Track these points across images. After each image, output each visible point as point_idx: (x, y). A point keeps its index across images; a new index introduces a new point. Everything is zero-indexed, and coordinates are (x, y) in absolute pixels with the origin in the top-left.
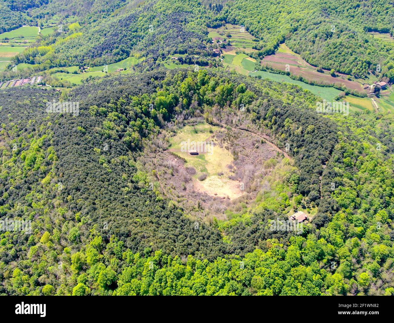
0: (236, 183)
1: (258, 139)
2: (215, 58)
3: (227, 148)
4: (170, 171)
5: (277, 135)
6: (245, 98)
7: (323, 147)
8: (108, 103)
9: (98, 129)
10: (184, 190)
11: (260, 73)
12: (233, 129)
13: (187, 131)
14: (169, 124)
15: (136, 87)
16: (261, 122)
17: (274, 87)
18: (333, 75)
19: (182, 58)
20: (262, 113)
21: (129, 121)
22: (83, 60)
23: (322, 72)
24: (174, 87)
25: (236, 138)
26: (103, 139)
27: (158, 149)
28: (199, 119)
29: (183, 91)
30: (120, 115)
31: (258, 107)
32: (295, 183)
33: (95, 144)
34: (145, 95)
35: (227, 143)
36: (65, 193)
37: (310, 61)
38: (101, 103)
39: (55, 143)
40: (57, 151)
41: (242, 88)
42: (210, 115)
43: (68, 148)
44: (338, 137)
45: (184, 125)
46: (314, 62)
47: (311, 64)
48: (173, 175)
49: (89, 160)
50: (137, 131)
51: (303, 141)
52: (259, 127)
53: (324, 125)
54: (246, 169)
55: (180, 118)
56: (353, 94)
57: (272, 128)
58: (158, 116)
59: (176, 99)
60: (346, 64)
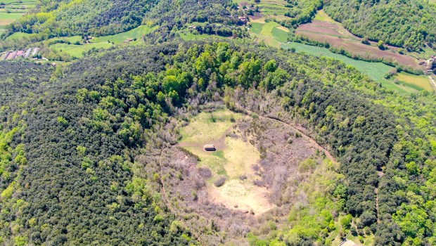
0: (263, 190)
1: (291, 131)
2: (240, 27)
3: (252, 142)
4: (177, 174)
5: (316, 127)
6: (275, 77)
7: (377, 146)
8: (102, 85)
9: (84, 119)
10: (194, 200)
11: (293, 45)
12: (260, 117)
13: (203, 119)
14: (180, 111)
15: (140, 64)
16: (295, 109)
17: (311, 63)
18: (382, 48)
19: (200, 27)
20: (297, 98)
21: (129, 107)
22: (88, 28)
23: (368, 44)
24: (187, 64)
25: (264, 129)
26: (90, 133)
27: (164, 142)
28: (218, 104)
29: (198, 68)
30: (117, 100)
31: (292, 89)
32: (342, 198)
33: (79, 140)
34: (150, 74)
35: (251, 136)
36: (27, 213)
37: (353, 30)
38: (92, 85)
39: (27, 139)
40: (28, 150)
41: (272, 65)
42: (232, 99)
43: (42, 146)
44: (396, 132)
45: (199, 112)
46: (358, 32)
47: (354, 35)
48: (182, 179)
49: (67, 163)
50: (139, 120)
51: (351, 136)
52: (292, 115)
53: (377, 116)
54: (276, 171)
55: (194, 103)
56: (406, 71)
57: (309, 117)
58: (166, 100)
59: (190, 78)
60: (397, 35)
